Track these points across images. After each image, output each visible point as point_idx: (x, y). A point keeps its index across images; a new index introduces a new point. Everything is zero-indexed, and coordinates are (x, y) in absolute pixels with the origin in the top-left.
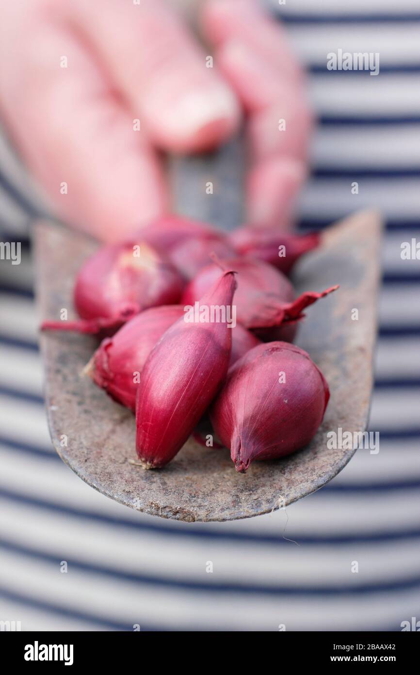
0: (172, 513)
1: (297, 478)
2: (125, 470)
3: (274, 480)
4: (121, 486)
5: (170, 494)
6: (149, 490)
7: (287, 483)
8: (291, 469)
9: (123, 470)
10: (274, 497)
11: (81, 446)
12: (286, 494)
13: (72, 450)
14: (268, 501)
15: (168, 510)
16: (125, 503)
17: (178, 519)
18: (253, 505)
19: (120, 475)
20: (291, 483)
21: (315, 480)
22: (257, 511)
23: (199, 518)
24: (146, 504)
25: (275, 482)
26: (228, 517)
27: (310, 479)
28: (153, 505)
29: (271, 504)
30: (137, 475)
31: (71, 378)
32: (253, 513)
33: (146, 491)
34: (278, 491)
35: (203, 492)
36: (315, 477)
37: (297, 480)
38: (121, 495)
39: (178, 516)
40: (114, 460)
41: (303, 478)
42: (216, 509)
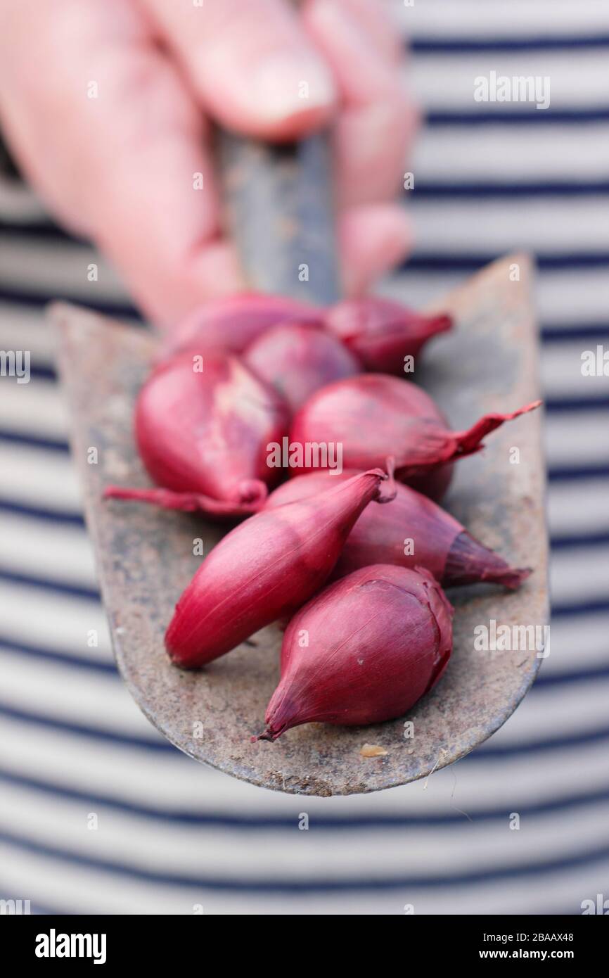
0: (299, 787)
1: (463, 719)
2: (229, 722)
3: (431, 722)
4: (227, 749)
5: (293, 755)
6: (265, 751)
7: (449, 727)
8: (451, 703)
9: (226, 722)
10: (434, 751)
11: (165, 690)
12: (450, 746)
13: (154, 698)
14: (427, 759)
15: (293, 781)
16: (235, 775)
17: (309, 794)
18: (407, 766)
19: (222, 731)
20: (454, 728)
21: (488, 723)
22: (414, 775)
23: (337, 790)
24: (263, 775)
25: (433, 725)
26: (376, 786)
27: (480, 721)
28: (274, 777)
29: (432, 763)
30: (246, 729)
31: (135, 575)
32: (409, 778)
33: (261, 753)
34: (439, 742)
35: (337, 747)
36: (486, 717)
37: (462, 723)
38: (228, 764)
39: (308, 790)
40: (212, 706)
41: (470, 720)
42: (359, 774)
